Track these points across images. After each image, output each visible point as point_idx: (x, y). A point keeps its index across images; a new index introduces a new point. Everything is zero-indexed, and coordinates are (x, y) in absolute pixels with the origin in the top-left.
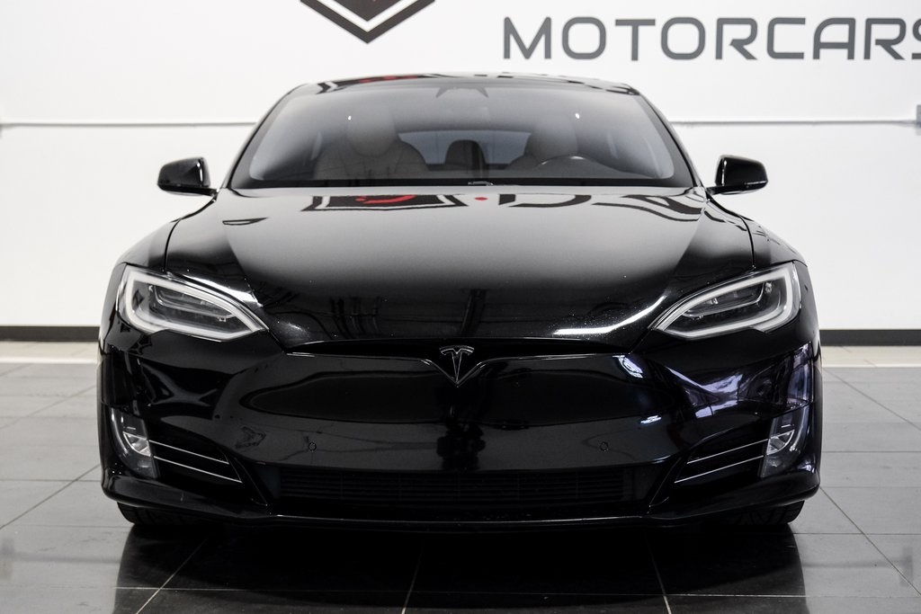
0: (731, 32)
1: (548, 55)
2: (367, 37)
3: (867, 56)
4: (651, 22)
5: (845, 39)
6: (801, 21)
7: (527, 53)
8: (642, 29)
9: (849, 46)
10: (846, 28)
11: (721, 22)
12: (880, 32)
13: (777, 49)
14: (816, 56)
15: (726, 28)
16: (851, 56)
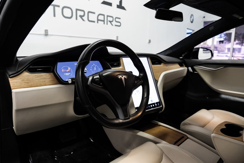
0: (80, 13)
3: (107, 24)
4: (59, 6)
6: (94, 13)
8: (56, 8)
9: (104, 21)
10: (103, 16)
12: (109, 19)
13: (90, 19)
14: (98, 22)
16: (104, 24)
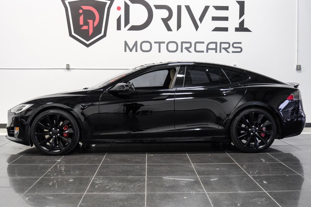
0: (185, 45)
1: (136, 51)
2: (88, 46)
3: (220, 52)
4: (164, 43)
5: (215, 47)
6: (203, 43)
7: (131, 50)
8: (161, 44)
9: (216, 49)
10: (215, 44)
11: (182, 43)
12: (224, 46)
13: (197, 50)
14: (207, 52)
15: (184, 44)
16: (216, 52)
